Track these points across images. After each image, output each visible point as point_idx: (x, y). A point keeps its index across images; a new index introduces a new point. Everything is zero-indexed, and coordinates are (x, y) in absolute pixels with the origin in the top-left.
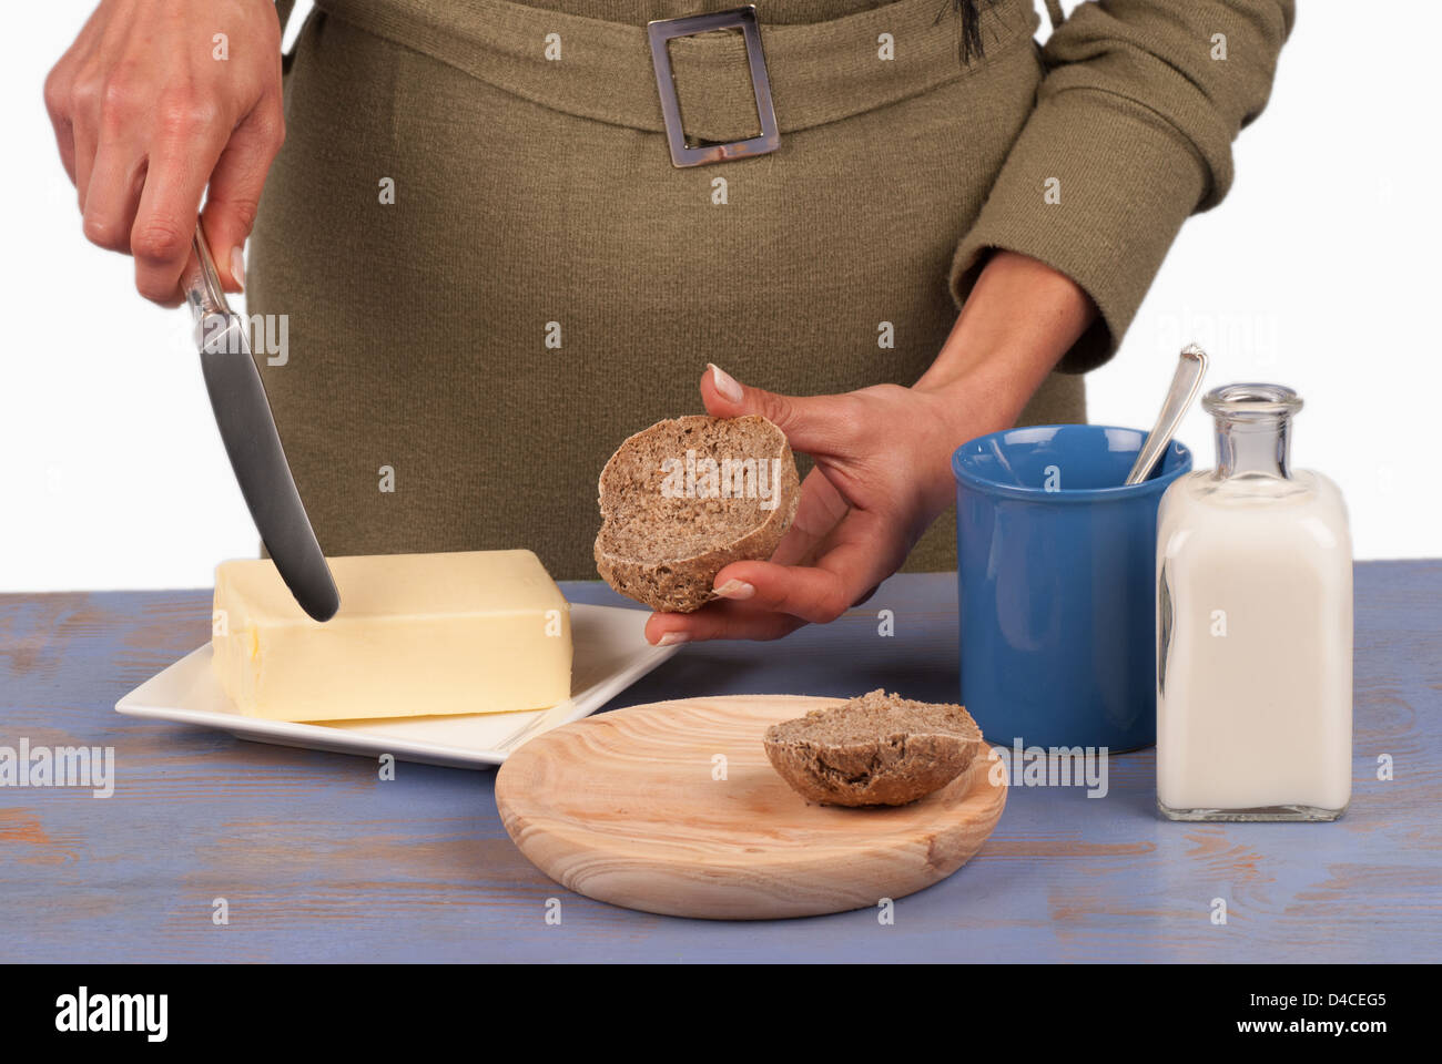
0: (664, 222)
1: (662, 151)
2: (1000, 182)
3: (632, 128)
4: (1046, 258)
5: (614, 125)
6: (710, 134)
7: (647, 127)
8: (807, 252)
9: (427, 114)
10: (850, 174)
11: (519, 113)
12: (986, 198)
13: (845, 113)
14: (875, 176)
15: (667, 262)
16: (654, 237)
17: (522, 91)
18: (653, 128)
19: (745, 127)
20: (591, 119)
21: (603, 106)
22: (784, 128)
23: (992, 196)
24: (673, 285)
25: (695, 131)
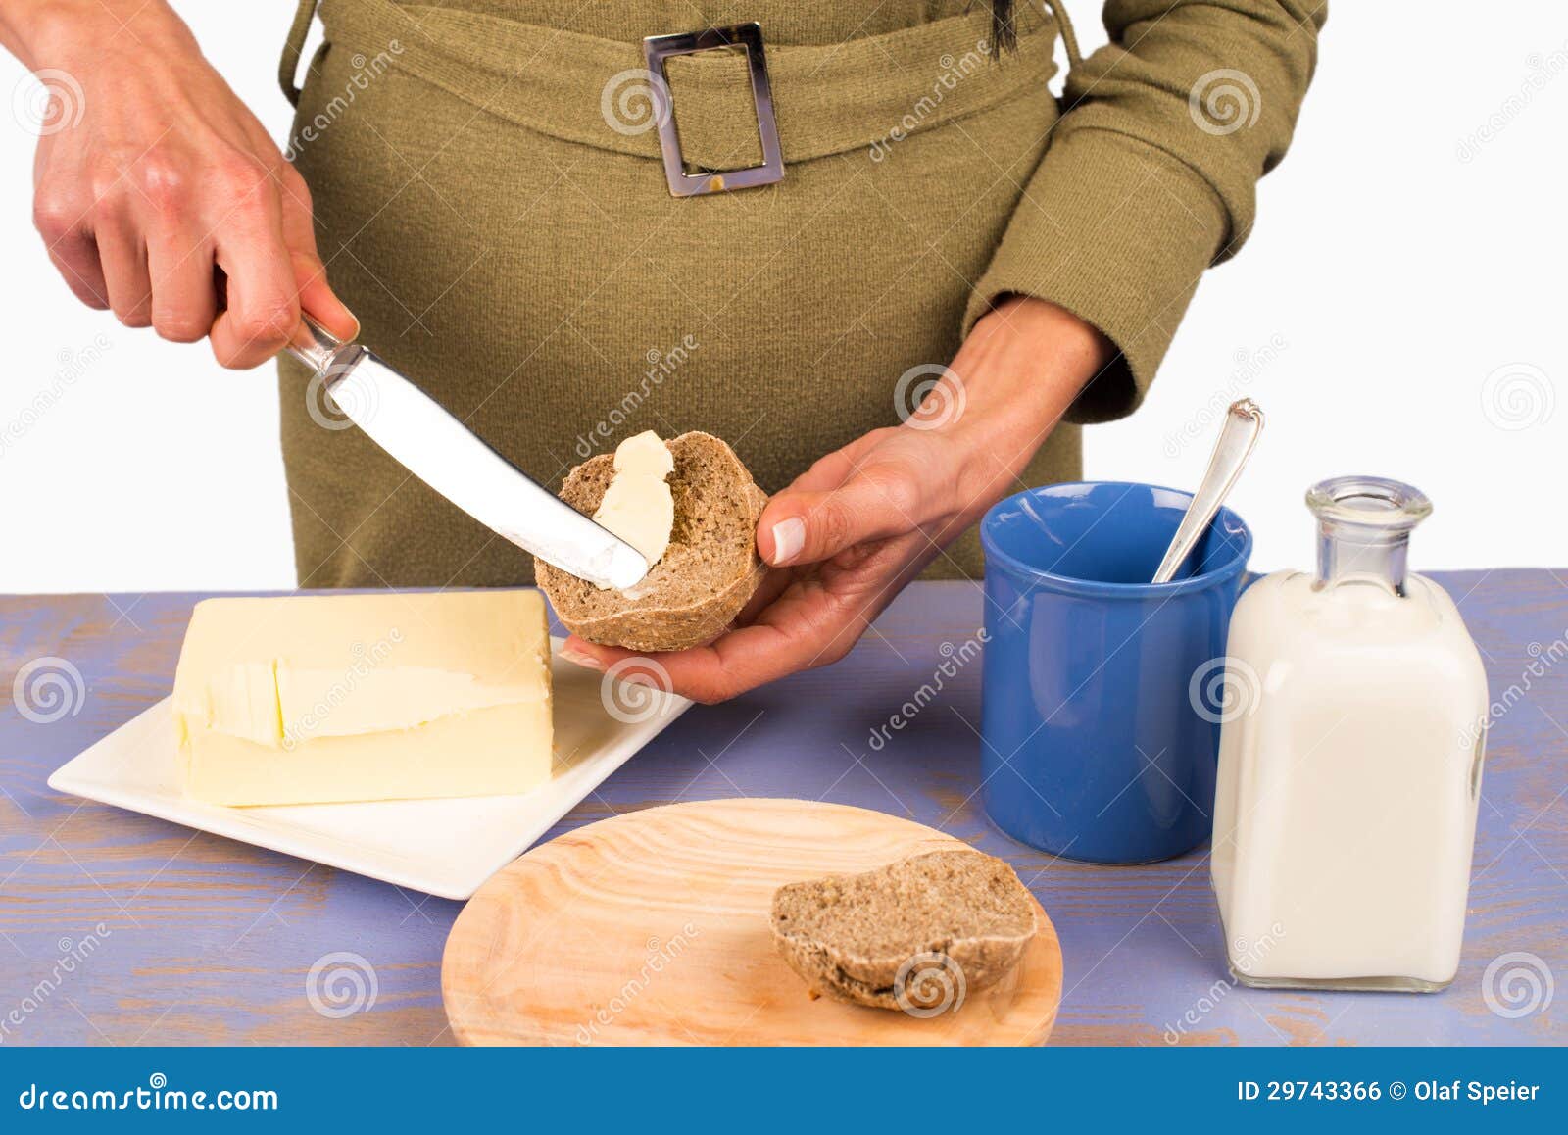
0: (662, 261)
1: (659, 180)
2: (1015, 224)
3: (626, 154)
4: (1073, 307)
5: (606, 150)
6: (709, 161)
7: (643, 153)
8: (813, 296)
9: (419, 141)
10: (857, 212)
11: (509, 140)
12: (999, 241)
13: (853, 143)
14: (883, 215)
15: (665, 306)
16: (650, 277)
17: (510, 114)
18: (649, 154)
19: (747, 156)
20: (583, 144)
21: (594, 129)
22: (789, 157)
23: (1006, 239)
24: (671, 331)
25: (693, 158)
